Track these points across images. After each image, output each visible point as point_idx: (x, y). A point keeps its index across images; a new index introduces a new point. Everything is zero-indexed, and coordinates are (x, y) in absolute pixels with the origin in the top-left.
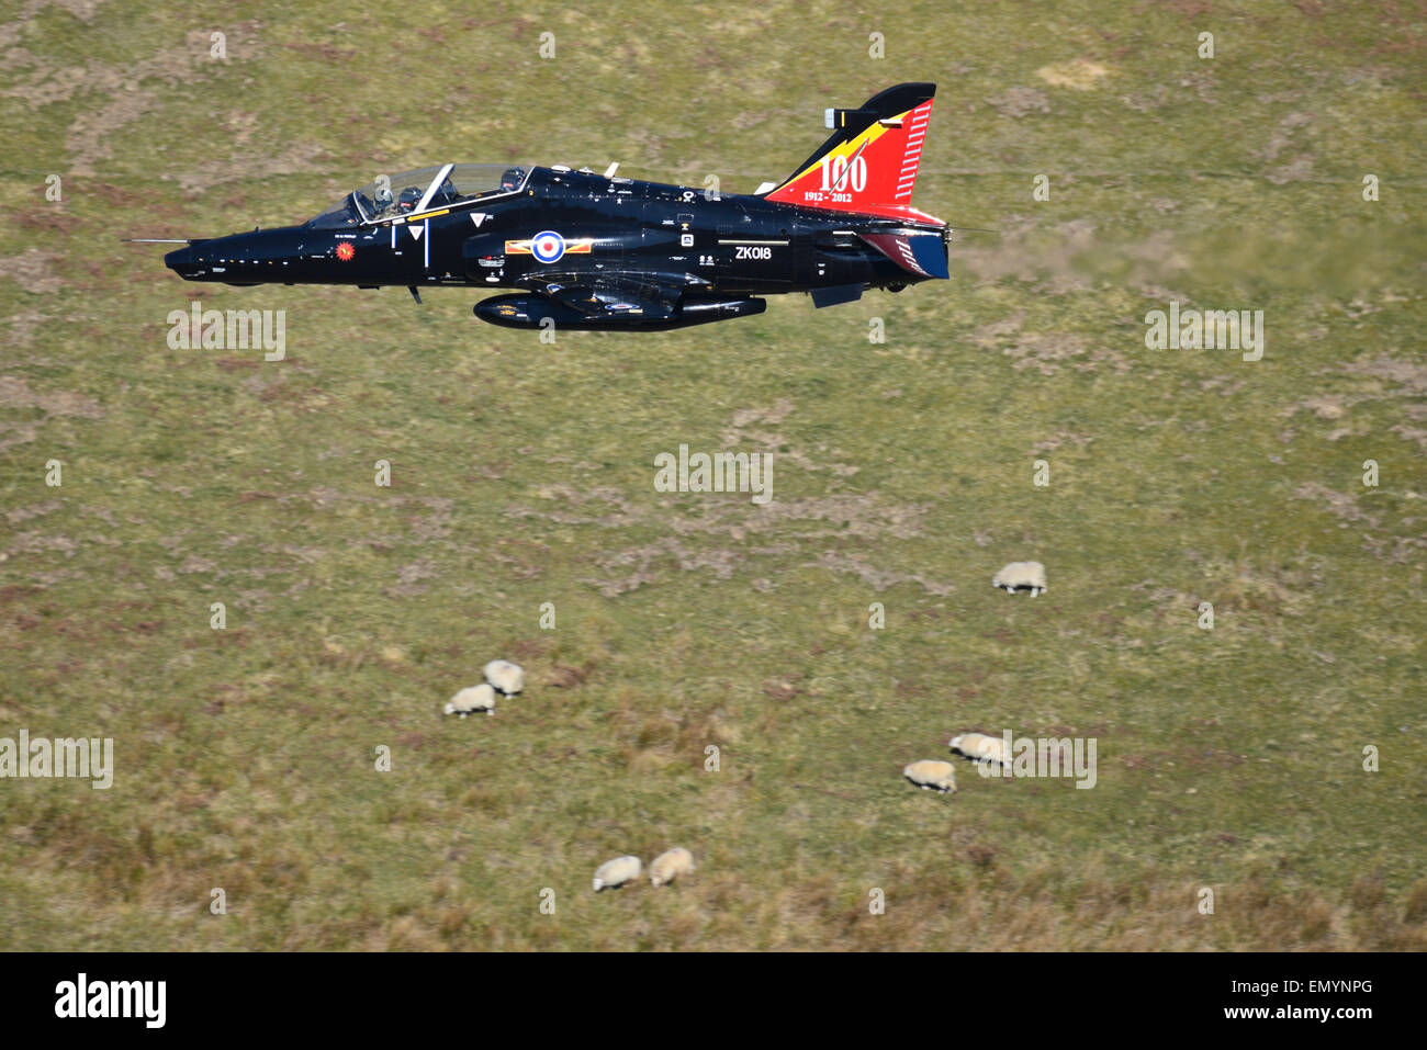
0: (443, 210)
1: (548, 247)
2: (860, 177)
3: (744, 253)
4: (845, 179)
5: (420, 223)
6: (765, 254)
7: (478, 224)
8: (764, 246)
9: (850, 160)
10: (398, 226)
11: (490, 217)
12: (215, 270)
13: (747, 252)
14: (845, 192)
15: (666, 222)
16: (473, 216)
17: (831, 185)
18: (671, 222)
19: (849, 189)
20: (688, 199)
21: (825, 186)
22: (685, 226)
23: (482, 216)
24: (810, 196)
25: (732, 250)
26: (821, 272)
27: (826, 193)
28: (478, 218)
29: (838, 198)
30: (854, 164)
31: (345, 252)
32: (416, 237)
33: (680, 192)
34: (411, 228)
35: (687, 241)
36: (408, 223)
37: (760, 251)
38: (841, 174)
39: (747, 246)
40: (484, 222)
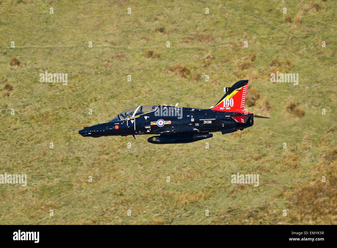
0: (138, 116)
1: (161, 123)
2: (232, 103)
3: (205, 122)
4: (229, 104)
5: (133, 119)
6: (210, 122)
7: (146, 119)
8: (210, 120)
9: (229, 99)
10: (128, 121)
11: (149, 117)
12: (89, 133)
13: (206, 122)
14: (229, 107)
15: (188, 116)
16: (145, 117)
17: (226, 105)
18: (189, 116)
19: (230, 106)
20: (193, 110)
21: (224, 106)
22: (192, 116)
23: (147, 117)
24: (221, 108)
25: (203, 122)
26: (223, 126)
27: (224, 108)
28: (146, 118)
29: (227, 109)
30: (231, 100)
31: (117, 127)
32: (132, 123)
33: (191, 109)
34: (131, 121)
35: (193, 120)
36: (131, 120)
37: (209, 121)
38: (228, 103)
39: (206, 120)
40: (148, 118)
